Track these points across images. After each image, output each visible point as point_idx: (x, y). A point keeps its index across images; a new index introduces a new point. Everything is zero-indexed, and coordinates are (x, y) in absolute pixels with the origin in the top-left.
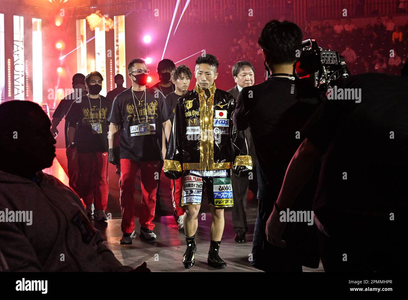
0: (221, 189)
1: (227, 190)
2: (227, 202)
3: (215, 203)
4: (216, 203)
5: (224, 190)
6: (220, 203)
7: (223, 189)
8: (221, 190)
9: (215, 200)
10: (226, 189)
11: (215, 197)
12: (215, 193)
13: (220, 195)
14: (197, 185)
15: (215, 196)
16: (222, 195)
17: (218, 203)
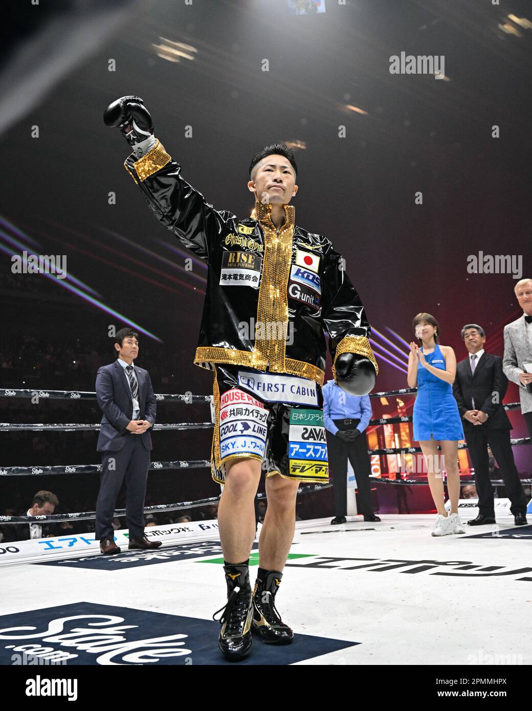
0: (306, 436)
1: (320, 440)
2: (319, 471)
3: (291, 470)
4: (294, 470)
5: (315, 439)
6: (302, 471)
7: (311, 437)
8: (308, 438)
9: (292, 463)
10: (318, 436)
11: (293, 454)
12: (292, 446)
13: (305, 451)
14: (258, 413)
15: (292, 452)
16: (309, 450)
17: (298, 471)
